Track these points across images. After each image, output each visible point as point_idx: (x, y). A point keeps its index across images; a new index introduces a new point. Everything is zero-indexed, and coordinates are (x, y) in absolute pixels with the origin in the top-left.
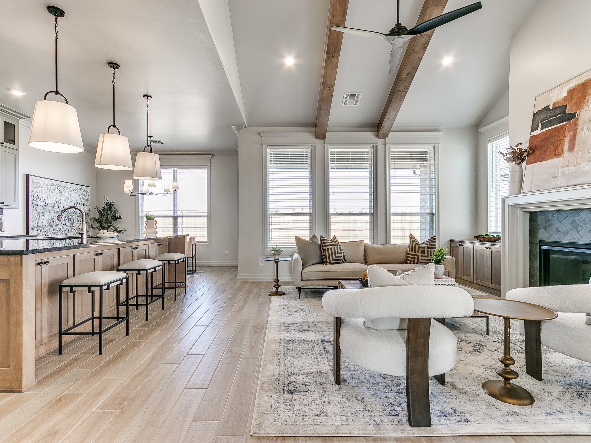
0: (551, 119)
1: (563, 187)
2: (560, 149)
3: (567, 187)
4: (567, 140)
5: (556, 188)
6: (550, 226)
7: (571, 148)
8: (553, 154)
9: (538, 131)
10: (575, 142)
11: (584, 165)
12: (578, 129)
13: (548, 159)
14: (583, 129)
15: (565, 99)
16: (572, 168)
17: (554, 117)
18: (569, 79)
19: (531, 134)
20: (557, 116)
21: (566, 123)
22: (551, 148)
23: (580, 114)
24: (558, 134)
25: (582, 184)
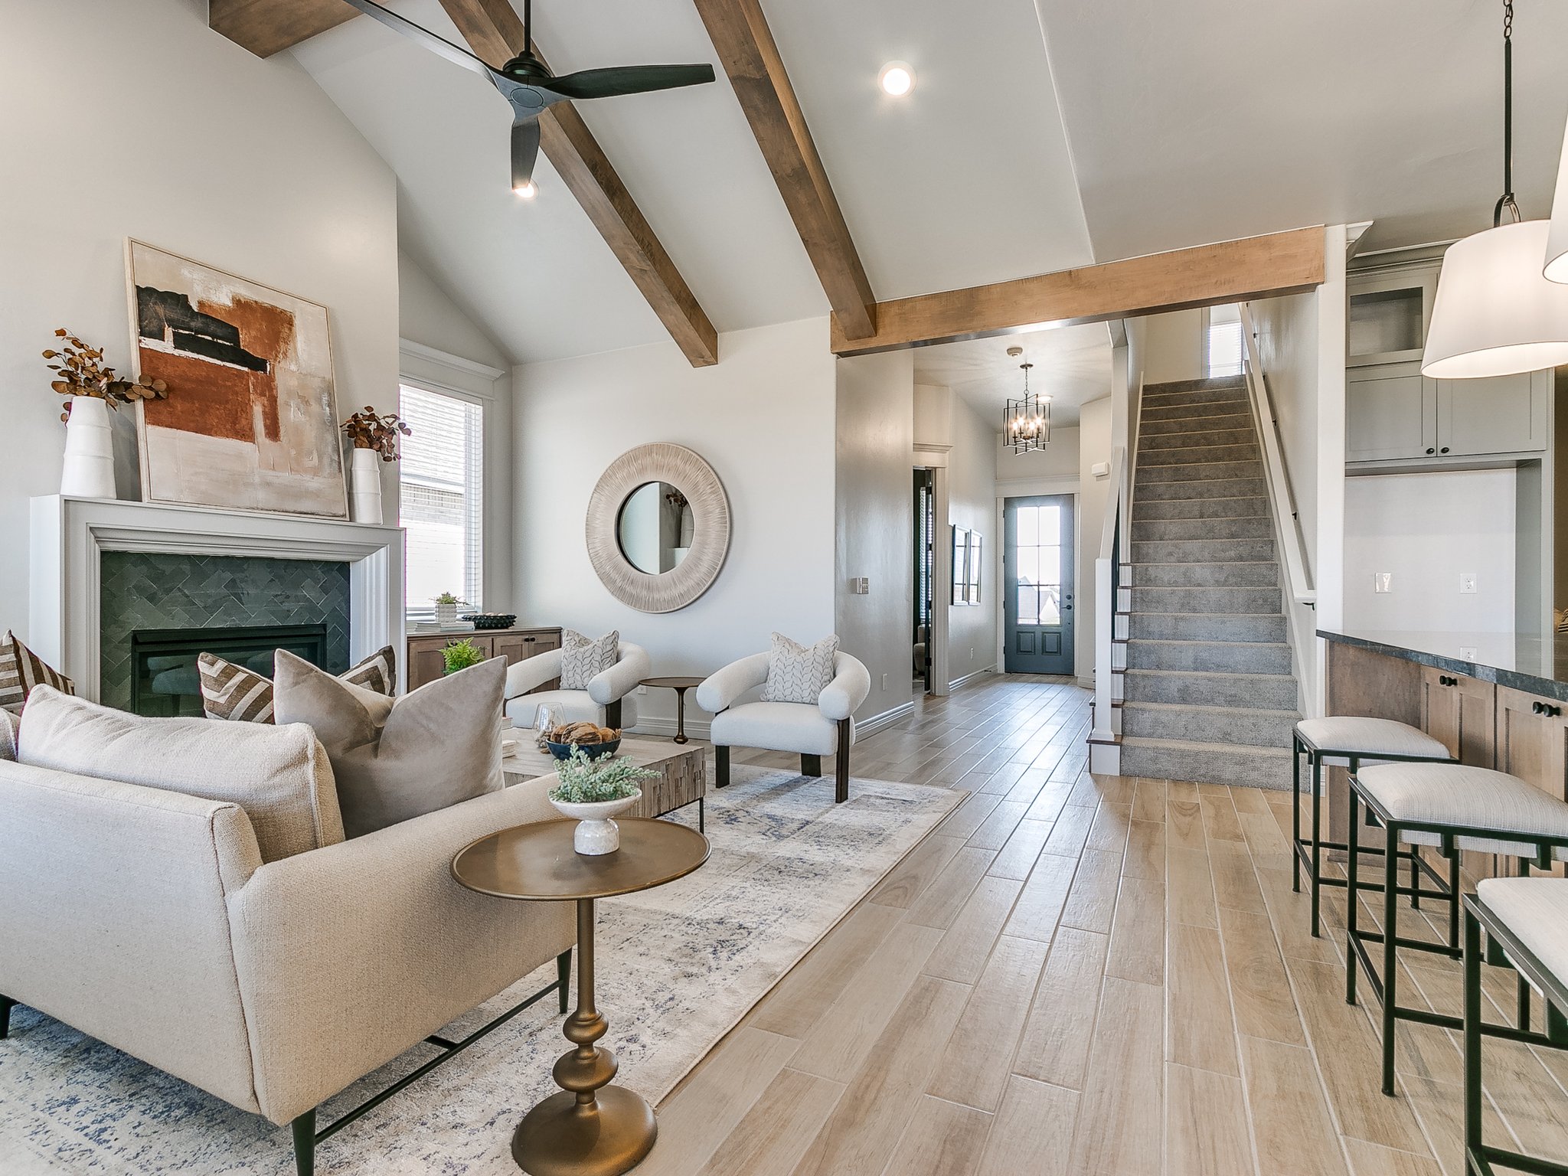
0: (200, 336)
1: (274, 511)
2: (244, 422)
3: (283, 512)
4: (258, 410)
5: (258, 509)
6: (168, 591)
7: (273, 432)
8: (228, 426)
9: (166, 346)
10: (278, 423)
11: (307, 477)
12: (278, 400)
13: (216, 434)
14: (287, 404)
15: (229, 312)
16: (285, 477)
17: (210, 338)
18: (229, 271)
19: (140, 341)
20: (220, 341)
21: (246, 369)
22: (218, 409)
23: (273, 368)
24: (229, 384)
25: (313, 514)
